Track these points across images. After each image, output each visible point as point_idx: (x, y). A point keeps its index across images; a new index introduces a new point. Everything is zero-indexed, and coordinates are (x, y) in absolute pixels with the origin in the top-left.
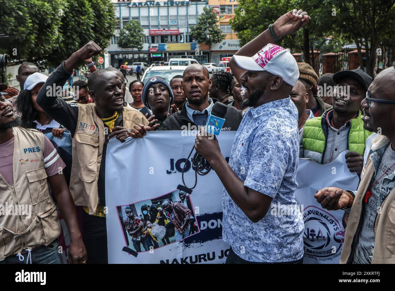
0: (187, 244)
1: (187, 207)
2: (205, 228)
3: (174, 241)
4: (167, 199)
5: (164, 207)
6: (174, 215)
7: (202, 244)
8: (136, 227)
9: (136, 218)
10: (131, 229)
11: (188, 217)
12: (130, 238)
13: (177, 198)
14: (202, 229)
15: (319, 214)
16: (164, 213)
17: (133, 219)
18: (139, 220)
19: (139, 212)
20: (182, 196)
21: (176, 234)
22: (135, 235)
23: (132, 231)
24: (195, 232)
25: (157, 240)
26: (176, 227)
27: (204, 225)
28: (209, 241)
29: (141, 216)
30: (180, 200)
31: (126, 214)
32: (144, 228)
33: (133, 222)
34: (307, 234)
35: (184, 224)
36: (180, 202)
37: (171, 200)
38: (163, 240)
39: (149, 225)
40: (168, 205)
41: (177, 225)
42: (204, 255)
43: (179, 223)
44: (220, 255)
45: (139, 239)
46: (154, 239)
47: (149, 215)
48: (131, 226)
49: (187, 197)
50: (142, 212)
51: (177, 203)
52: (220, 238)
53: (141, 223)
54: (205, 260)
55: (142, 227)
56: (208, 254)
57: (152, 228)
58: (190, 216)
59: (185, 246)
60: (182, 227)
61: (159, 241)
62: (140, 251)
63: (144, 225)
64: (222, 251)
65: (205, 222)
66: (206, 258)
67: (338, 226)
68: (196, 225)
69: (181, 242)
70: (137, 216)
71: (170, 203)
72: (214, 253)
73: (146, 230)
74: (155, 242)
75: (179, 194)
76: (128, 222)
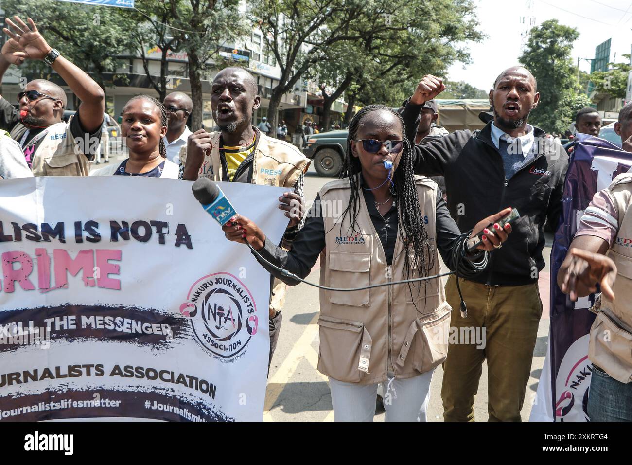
34: (214, 312)
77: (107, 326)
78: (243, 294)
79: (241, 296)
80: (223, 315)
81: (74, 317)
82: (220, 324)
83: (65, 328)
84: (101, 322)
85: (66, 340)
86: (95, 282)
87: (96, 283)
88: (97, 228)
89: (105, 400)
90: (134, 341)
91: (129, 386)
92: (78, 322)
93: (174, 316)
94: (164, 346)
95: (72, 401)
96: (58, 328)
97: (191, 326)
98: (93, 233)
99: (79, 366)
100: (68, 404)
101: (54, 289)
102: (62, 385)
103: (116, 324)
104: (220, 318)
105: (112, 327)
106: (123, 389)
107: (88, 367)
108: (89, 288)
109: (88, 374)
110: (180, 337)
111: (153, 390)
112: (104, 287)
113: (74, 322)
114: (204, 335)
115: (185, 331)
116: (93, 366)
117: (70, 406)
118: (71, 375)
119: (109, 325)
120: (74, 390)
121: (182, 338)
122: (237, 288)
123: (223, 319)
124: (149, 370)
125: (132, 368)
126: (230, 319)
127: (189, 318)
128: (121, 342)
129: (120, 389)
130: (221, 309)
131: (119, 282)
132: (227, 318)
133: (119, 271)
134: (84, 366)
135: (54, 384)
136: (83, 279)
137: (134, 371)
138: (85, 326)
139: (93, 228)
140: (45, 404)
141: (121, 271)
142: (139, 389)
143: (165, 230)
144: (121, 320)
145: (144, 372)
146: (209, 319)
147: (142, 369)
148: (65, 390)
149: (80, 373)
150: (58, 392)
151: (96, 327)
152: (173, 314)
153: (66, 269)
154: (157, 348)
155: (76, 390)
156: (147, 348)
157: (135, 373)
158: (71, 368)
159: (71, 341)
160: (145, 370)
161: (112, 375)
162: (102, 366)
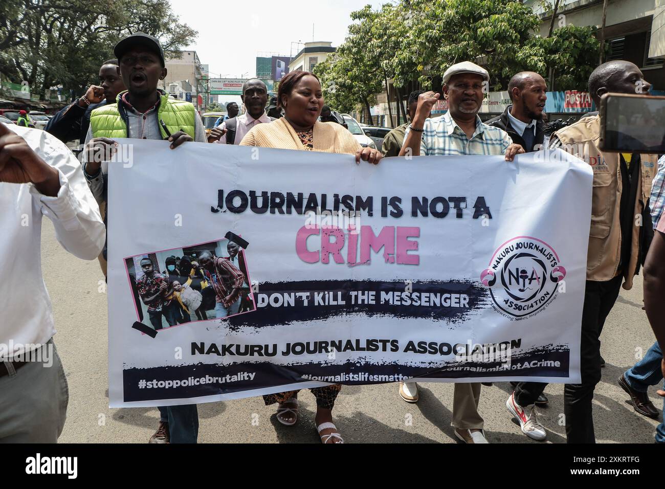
0: (235, 326)
1: (239, 269)
2: (265, 305)
3: (214, 317)
4: (207, 251)
5: (202, 262)
6: (217, 276)
7: (258, 329)
8: (156, 289)
9: (157, 275)
10: (148, 294)
11: (239, 284)
12: (145, 308)
13: (223, 252)
14: (259, 305)
15: (533, 247)
16: (202, 271)
17: (152, 278)
18: (161, 280)
19: (162, 266)
20: (231, 250)
21: (218, 306)
22: (152, 304)
23: (148, 298)
24: (248, 309)
25: (188, 310)
26: (219, 296)
27: (263, 300)
28: (269, 327)
29: (164, 272)
30: (228, 256)
31: (141, 269)
32: (168, 292)
33: (152, 282)
34: (516, 276)
35: (231, 294)
36: (228, 259)
37: (213, 253)
38: (197, 312)
39: (176, 287)
40: (208, 260)
41: (220, 292)
42: (260, 347)
43: (223, 291)
44: (285, 351)
45: (160, 309)
46: (184, 307)
47: (179, 272)
48: (147, 289)
49: (239, 252)
50: (167, 268)
51: (223, 259)
52: (286, 324)
53: (164, 285)
54: (261, 354)
55: (164, 290)
56: (267, 346)
57: (182, 292)
58: (242, 284)
59: (231, 328)
60: (228, 298)
61: (191, 312)
62: (161, 327)
63: (168, 287)
64: (288, 345)
65: (265, 296)
66: (263, 352)
67: (557, 261)
68: (251, 299)
69: (225, 320)
70: (159, 272)
71: (212, 258)
72: (275, 346)
73: (172, 294)
74: (184, 312)
75: (228, 245)
76: (144, 281)
77: (404, 303)
78: (546, 253)
79: (545, 255)
80: (527, 277)
81: (374, 293)
82: (524, 286)
83: (366, 302)
84: (399, 298)
85: (366, 314)
86: (394, 259)
87: (396, 259)
88: (400, 203)
89: (398, 375)
90: (430, 316)
91: (422, 363)
92: (378, 298)
93: (475, 284)
94: (461, 318)
95: (369, 375)
96: (360, 302)
97: (490, 296)
98: (396, 207)
99: (376, 341)
100: (365, 377)
101: (359, 264)
102: (360, 358)
103: (412, 300)
104: (524, 281)
105: (409, 303)
106: (416, 365)
107: (384, 342)
108: (389, 265)
109: (384, 349)
110: (477, 308)
111: (445, 365)
112: (403, 264)
113: (373, 298)
114: (505, 301)
115: (483, 301)
116: (388, 341)
117: (366, 380)
118: (369, 349)
119: (406, 301)
120: (371, 363)
121: (479, 308)
122: (540, 248)
123: (527, 281)
124: (442, 345)
125: (425, 343)
126: (535, 279)
127: (488, 287)
128: (416, 318)
129: (413, 365)
130: (524, 272)
131: (417, 257)
132: (531, 280)
133: (417, 247)
134: (381, 341)
135: (354, 356)
136: (384, 255)
137: (427, 347)
138: (384, 301)
139: (397, 203)
140: (345, 375)
141: (420, 247)
142: (431, 365)
143: (462, 205)
144: (418, 295)
145: (438, 347)
146: (510, 284)
147: (436, 344)
148: (363, 363)
149: (377, 348)
150: (357, 364)
151: (393, 303)
152: (474, 282)
153: (370, 245)
154: (453, 321)
155: (373, 364)
156: (443, 322)
157: (428, 349)
158: (369, 342)
159: (371, 316)
160: (438, 346)
161: (406, 351)
162: (397, 341)
